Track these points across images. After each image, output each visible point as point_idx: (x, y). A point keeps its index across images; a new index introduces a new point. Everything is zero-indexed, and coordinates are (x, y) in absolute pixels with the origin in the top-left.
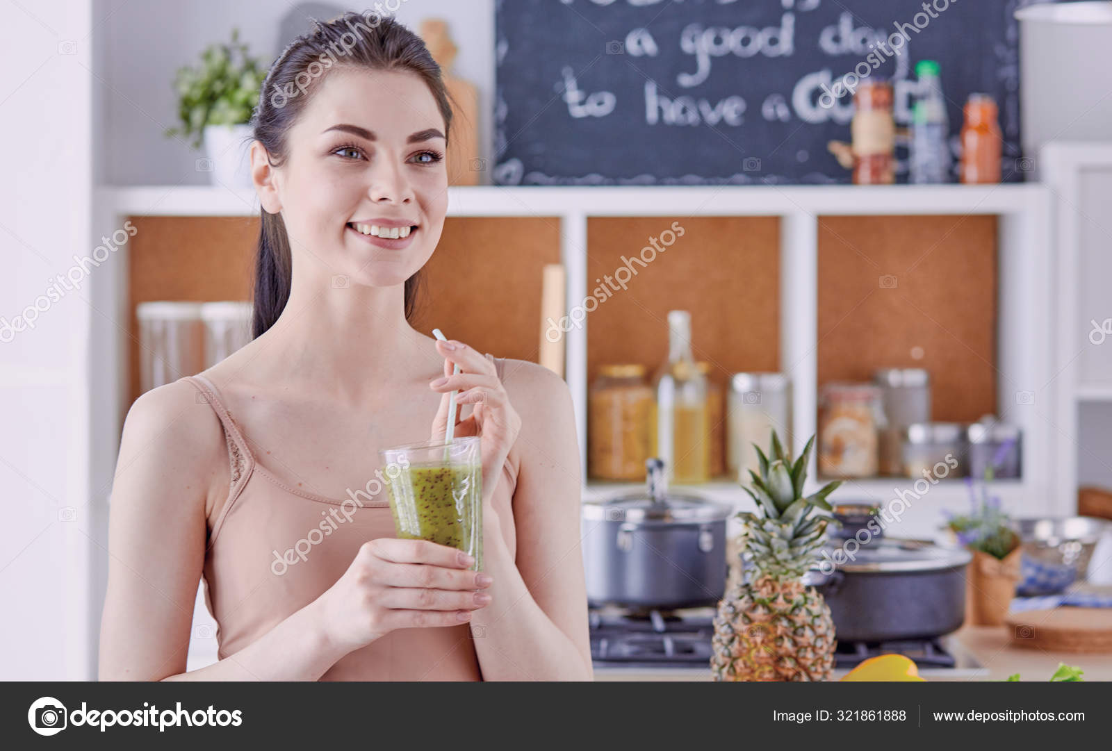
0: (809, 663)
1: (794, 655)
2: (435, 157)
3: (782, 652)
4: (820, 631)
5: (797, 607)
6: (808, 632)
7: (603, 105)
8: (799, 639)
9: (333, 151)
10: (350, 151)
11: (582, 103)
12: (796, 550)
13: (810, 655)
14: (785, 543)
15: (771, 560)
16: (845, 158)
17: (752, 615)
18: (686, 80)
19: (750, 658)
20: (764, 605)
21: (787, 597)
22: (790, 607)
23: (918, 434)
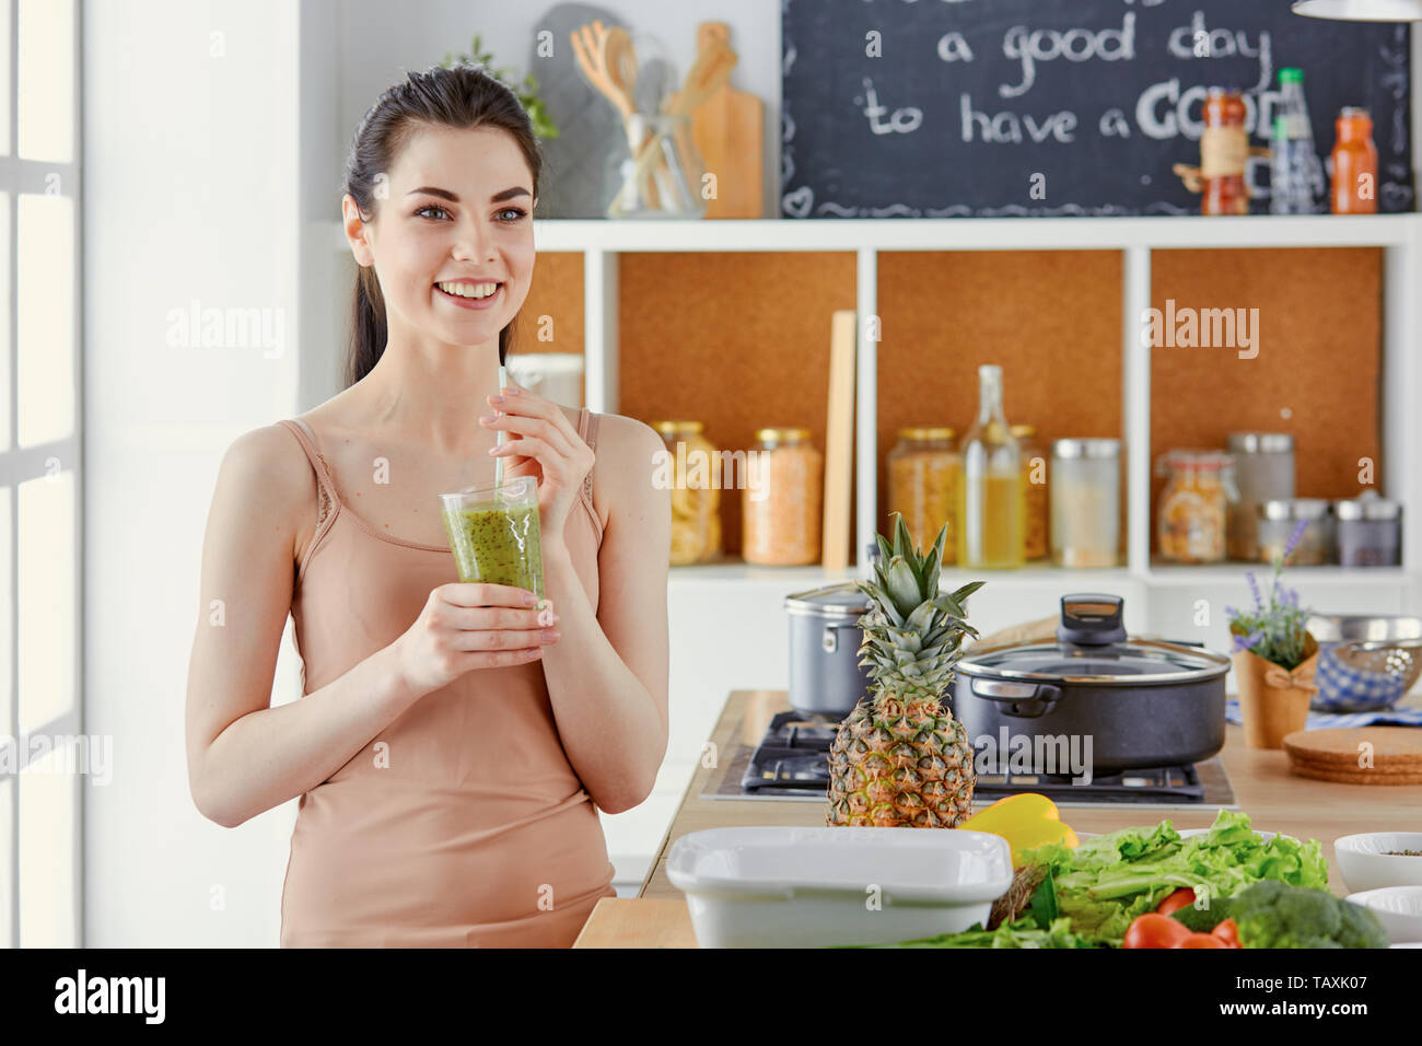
0: (937, 801)
1: (919, 791)
2: (521, 213)
3: (902, 786)
4: (953, 762)
5: (924, 732)
6: (936, 764)
7: (908, 122)
8: (924, 772)
9: (417, 212)
10: (434, 211)
11: (884, 120)
12: (924, 663)
13: (938, 790)
14: (911, 655)
15: (895, 675)
16: (1191, 184)
17: (869, 742)
18: (1007, 91)
19: (865, 794)
20: (884, 731)
21: (912, 721)
22: (916, 732)
23: (1275, 510)
